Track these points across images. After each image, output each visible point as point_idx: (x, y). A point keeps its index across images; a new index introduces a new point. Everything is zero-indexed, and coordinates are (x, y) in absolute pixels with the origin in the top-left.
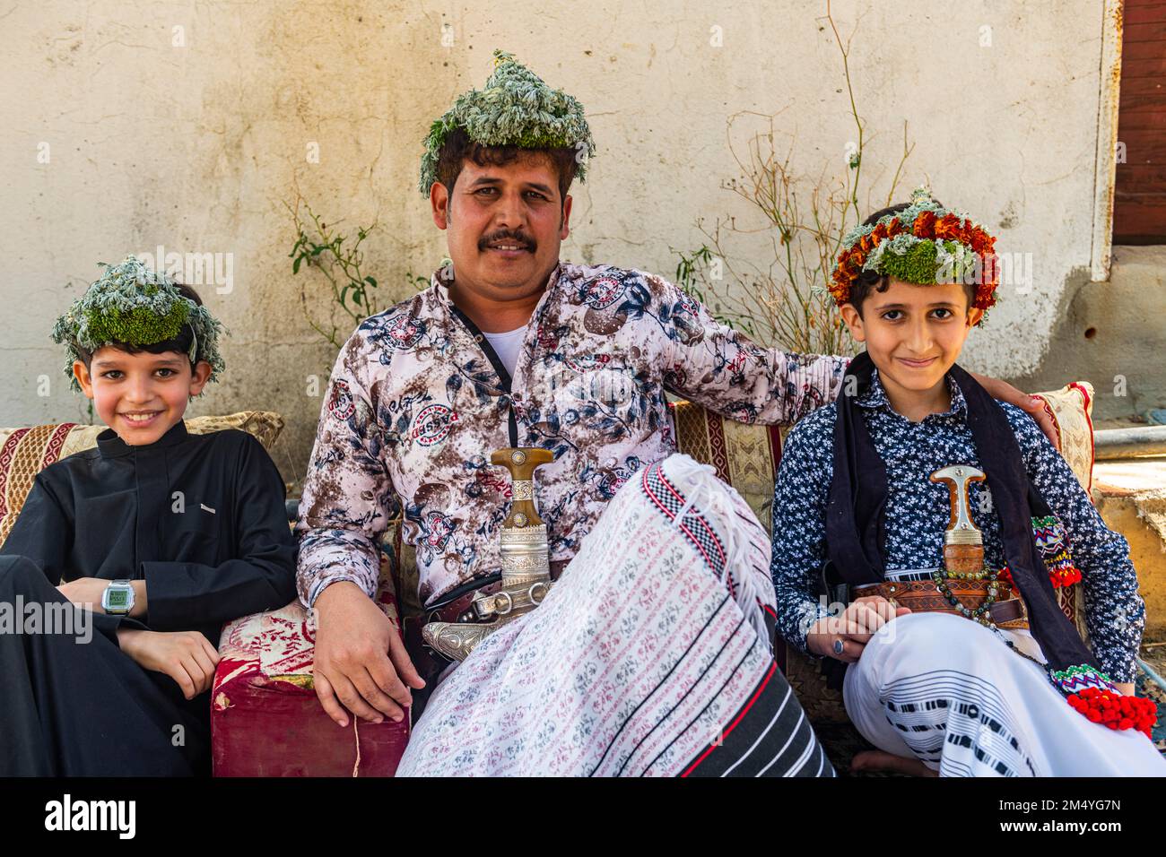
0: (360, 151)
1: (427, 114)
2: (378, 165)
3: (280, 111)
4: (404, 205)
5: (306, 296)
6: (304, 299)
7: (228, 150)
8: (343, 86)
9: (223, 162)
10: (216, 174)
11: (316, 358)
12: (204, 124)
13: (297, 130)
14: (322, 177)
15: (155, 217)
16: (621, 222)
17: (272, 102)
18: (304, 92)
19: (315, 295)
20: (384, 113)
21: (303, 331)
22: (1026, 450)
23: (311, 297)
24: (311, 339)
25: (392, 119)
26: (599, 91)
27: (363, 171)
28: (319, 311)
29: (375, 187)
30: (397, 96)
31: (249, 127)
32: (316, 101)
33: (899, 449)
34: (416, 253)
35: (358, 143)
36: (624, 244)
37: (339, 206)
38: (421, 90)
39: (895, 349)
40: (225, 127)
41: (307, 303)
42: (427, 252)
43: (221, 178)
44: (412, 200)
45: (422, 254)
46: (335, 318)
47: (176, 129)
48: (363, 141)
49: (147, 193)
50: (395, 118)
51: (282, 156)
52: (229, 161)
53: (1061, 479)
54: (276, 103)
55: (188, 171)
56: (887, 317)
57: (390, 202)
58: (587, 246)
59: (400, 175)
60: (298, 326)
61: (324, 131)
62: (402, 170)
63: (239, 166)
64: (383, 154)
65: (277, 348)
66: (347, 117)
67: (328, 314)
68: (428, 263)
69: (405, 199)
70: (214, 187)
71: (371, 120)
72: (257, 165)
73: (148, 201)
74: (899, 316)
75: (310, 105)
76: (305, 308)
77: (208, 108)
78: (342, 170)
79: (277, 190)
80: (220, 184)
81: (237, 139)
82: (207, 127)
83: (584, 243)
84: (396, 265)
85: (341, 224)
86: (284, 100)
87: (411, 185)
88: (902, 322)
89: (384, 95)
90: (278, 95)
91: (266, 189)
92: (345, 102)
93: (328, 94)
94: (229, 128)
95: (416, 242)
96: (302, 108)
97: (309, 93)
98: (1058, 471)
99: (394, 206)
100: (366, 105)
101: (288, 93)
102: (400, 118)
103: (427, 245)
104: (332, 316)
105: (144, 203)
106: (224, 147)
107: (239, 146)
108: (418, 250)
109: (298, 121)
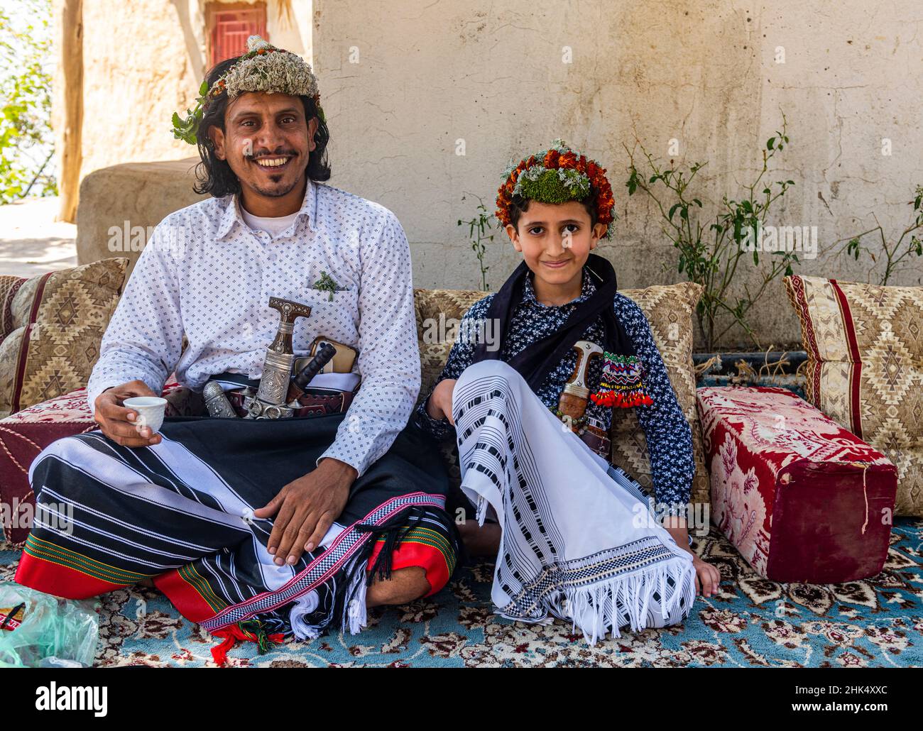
0: (677, 108)
1: (728, 83)
2: (689, 119)
3: (623, 78)
4: (705, 149)
5: (628, 212)
6: (626, 213)
7: (582, 105)
8: (670, 61)
9: (578, 113)
10: (572, 123)
11: (630, 257)
12: (567, 86)
13: (633, 92)
14: (648, 127)
15: (525, 151)
16: (861, 166)
17: (617, 71)
18: (641, 65)
19: (634, 211)
20: (697, 82)
21: (623, 237)
22: (629, 326)
23: (632, 213)
24: (629, 243)
25: (702, 86)
26: (855, 71)
27: (678, 123)
28: (635, 223)
29: (685, 135)
30: (708, 69)
31: (599, 89)
32: (649, 72)
33: (543, 323)
34: (710, 183)
35: (676, 103)
36: (862, 182)
37: (658, 147)
38: (726, 66)
39: (540, 254)
40: (582, 88)
41: (628, 217)
42: (718, 183)
43: (575, 125)
44: (711, 145)
45: (714, 184)
46: (647, 229)
47: (547, 89)
48: (680, 101)
49: (521, 135)
50: (705, 86)
51: (621, 110)
52: (582, 112)
53: (648, 351)
54: (620, 72)
55: (552, 120)
56: (533, 232)
57: (695, 147)
58: (835, 183)
59: (704, 127)
60: (620, 233)
61: (652, 93)
62: (706, 123)
63: (589, 117)
64: (694, 111)
65: (603, 249)
66: (670, 83)
67: (642, 225)
68: (718, 191)
69: (706, 144)
70: (570, 131)
71: (688, 86)
72: (602, 117)
73: (521, 140)
74: (542, 231)
75: (644, 75)
76: (626, 220)
77: (571, 74)
78: (663, 122)
79: (615, 135)
80: (574, 129)
81: (589, 97)
82: (569, 88)
83: (833, 180)
84: (694, 191)
85: (658, 161)
86: (626, 70)
87: (711, 134)
88: (543, 235)
89: (699, 68)
90: (622, 66)
91: (607, 134)
92: (670, 72)
93: (657, 67)
94: (584, 90)
95: (711, 175)
96: (638, 76)
97: (644, 66)
98: (648, 345)
99: (697, 149)
100: (685, 75)
101: (629, 65)
102: (708, 85)
103: (719, 178)
104: (645, 227)
105: (518, 141)
106: (580, 103)
107: (590, 102)
108: (712, 181)
109: (635, 85)
